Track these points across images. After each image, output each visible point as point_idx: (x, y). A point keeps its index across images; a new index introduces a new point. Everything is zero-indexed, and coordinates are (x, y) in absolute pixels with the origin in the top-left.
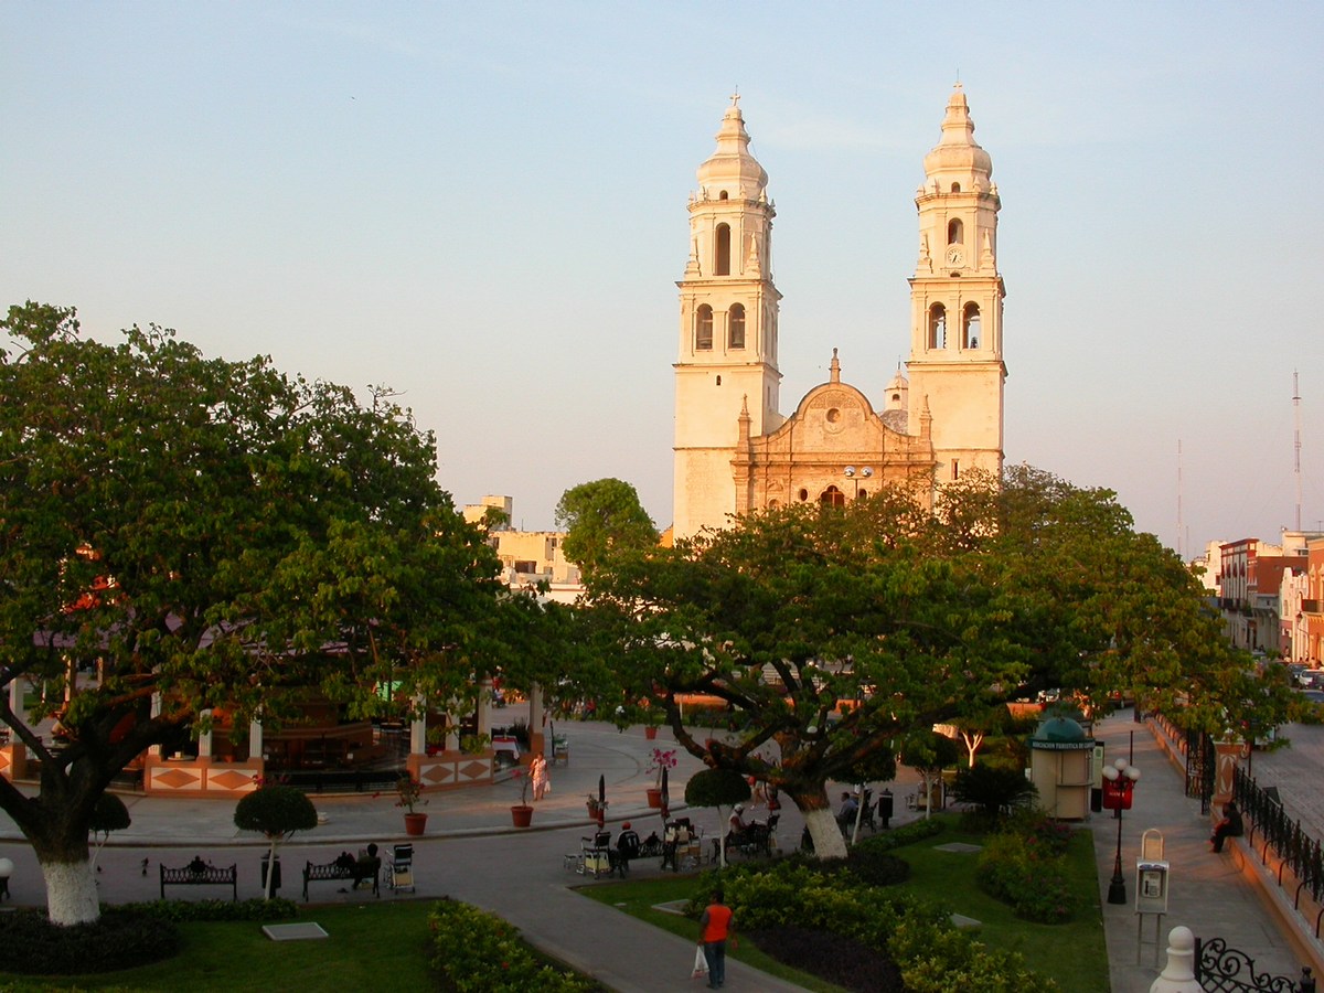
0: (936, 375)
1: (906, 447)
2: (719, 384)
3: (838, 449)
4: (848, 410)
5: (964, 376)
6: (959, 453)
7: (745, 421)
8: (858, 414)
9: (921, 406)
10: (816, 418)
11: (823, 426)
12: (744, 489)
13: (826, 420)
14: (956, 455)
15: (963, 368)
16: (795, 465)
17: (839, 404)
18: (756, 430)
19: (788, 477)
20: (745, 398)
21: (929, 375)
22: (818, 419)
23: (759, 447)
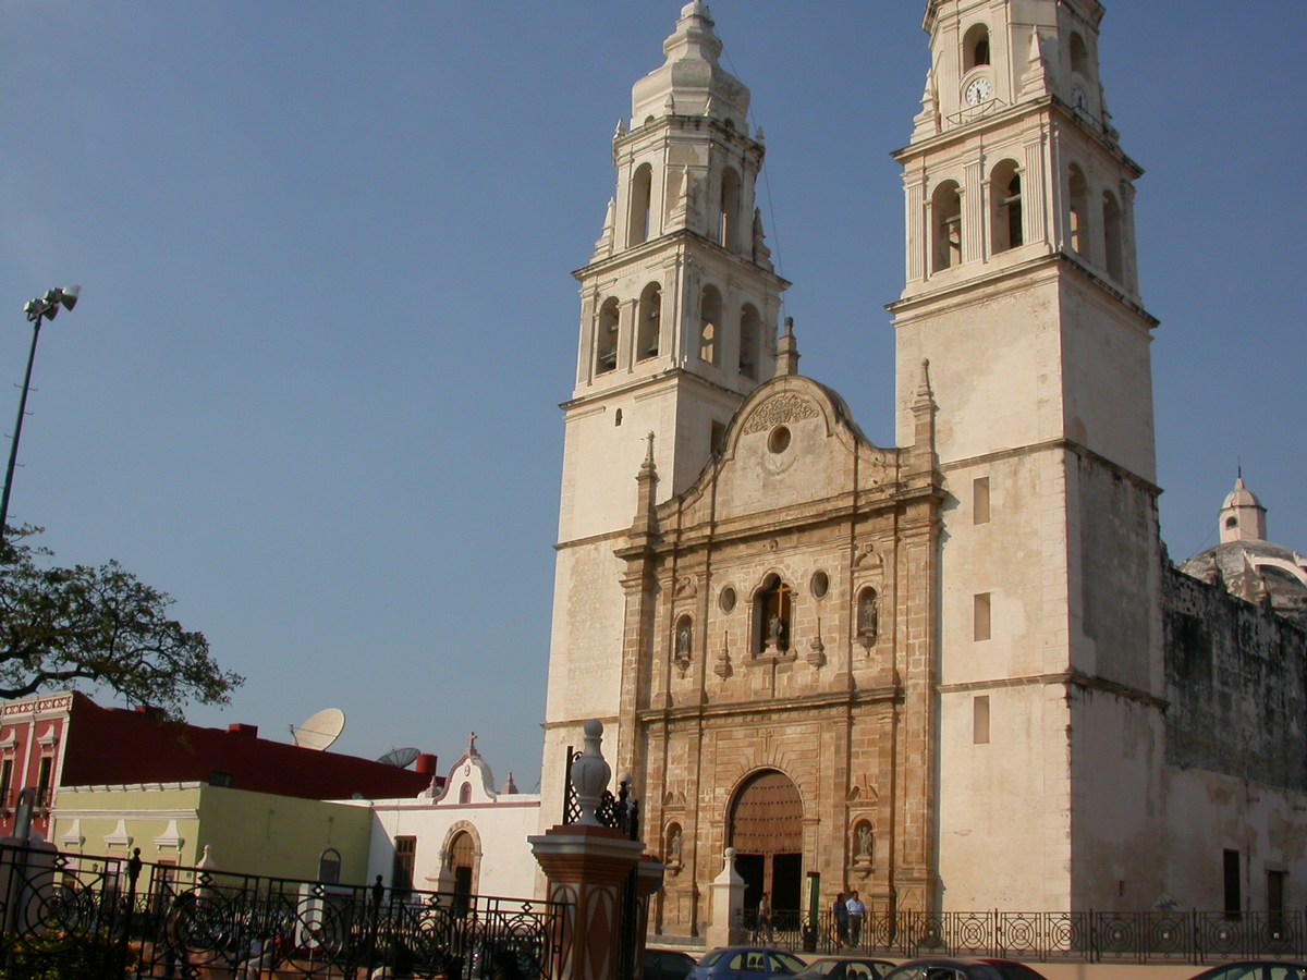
0: (942, 319)
1: (892, 472)
2: (618, 421)
3: (784, 502)
4: (802, 422)
5: (993, 305)
6: (986, 466)
7: (649, 477)
8: (817, 428)
9: (917, 385)
10: (752, 451)
11: (761, 464)
12: (636, 600)
13: (766, 449)
14: (979, 472)
15: (990, 289)
16: (713, 545)
17: (788, 415)
18: (664, 492)
19: (704, 568)
20: (652, 437)
21: (931, 322)
22: (755, 452)
23: (667, 522)
